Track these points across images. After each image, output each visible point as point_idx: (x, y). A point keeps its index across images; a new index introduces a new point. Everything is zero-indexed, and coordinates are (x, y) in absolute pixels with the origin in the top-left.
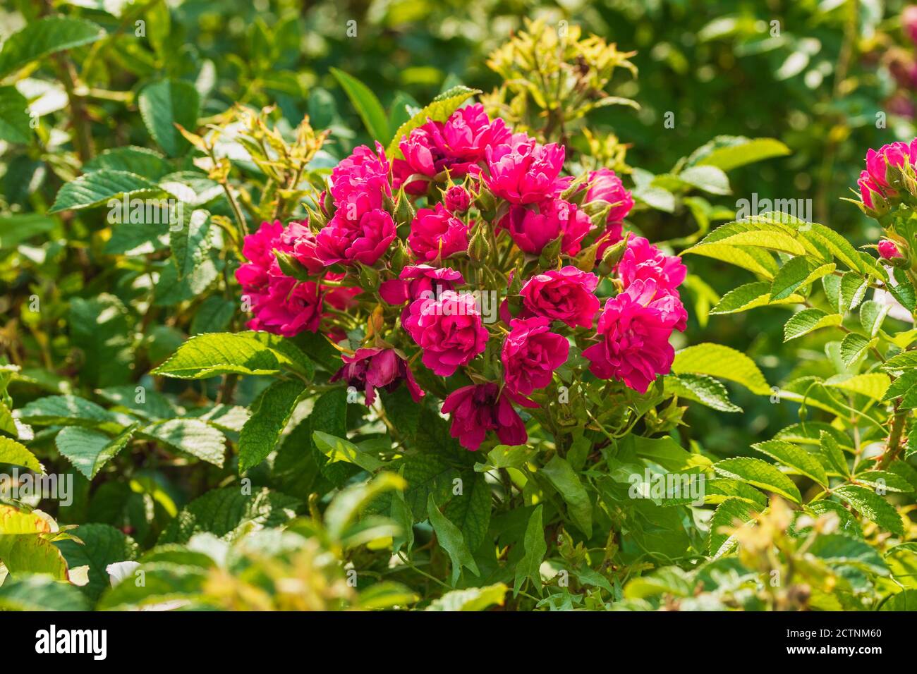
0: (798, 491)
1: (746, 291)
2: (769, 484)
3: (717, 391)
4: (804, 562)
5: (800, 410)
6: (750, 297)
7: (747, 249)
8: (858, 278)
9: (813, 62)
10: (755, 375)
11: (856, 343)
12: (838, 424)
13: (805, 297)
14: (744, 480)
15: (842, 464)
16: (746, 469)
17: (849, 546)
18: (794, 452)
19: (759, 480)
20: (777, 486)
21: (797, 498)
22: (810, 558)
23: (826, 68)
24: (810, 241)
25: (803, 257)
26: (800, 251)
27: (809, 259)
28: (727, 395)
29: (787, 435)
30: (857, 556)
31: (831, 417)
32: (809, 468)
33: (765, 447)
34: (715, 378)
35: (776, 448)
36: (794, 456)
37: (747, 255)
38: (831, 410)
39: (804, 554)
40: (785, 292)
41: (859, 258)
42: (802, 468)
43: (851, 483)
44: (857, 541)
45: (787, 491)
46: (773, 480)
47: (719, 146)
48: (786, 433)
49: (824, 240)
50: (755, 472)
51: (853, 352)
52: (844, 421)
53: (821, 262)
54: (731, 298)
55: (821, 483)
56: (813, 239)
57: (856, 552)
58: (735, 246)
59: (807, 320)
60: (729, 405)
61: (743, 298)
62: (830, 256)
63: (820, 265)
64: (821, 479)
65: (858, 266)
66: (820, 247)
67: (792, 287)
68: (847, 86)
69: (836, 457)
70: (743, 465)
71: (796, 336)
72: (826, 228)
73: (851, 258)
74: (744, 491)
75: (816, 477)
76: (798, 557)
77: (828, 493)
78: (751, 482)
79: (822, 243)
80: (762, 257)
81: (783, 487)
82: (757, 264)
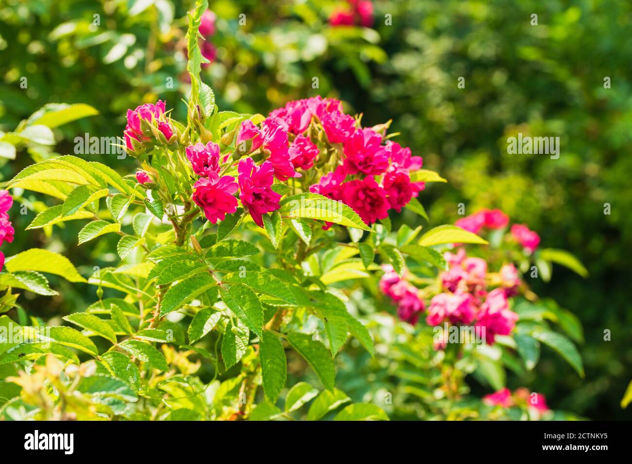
0: (95, 347)
1: (52, 211)
2: (75, 343)
3: (41, 281)
4: (73, 397)
5: (98, 291)
6: (55, 216)
7: (53, 182)
8: (125, 198)
9: (130, 51)
10: (69, 268)
11: (129, 242)
12: (129, 300)
13: (94, 213)
14: (57, 342)
15: (126, 326)
16: (59, 334)
17: (109, 383)
18: (92, 320)
19: (68, 341)
20: (80, 344)
21: (95, 352)
22: (77, 394)
23: (139, 54)
24: (90, 174)
25: (85, 186)
26: (83, 181)
27: (89, 187)
28: (48, 284)
29: (94, 309)
30: (114, 390)
31: (123, 295)
32: (103, 330)
33: (72, 318)
34: (40, 272)
35: (80, 318)
36: (92, 323)
37: (53, 186)
38: (123, 290)
39: (72, 392)
40: (73, 211)
41: (126, 185)
42: (98, 331)
43: (133, 338)
44: (115, 379)
45: (87, 347)
46: (77, 340)
47: (47, 111)
48: (94, 307)
49: (100, 173)
50: (65, 335)
51: (127, 249)
52: (134, 297)
53: (98, 189)
54: (42, 217)
55: (111, 340)
56: (93, 173)
57: (114, 387)
58: (44, 181)
59: (95, 229)
60: (49, 290)
61: (51, 216)
62: (105, 184)
63: (97, 190)
64: (112, 338)
65: (125, 189)
66: (97, 178)
67: (78, 207)
68: (154, 65)
69: (122, 322)
70: (57, 331)
71: (87, 240)
72: (102, 165)
73: (120, 184)
74: (56, 349)
75: (108, 336)
76: (68, 394)
77: (117, 347)
78: (62, 343)
79: (99, 176)
80: (63, 187)
81: (85, 345)
82: (60, 193)
